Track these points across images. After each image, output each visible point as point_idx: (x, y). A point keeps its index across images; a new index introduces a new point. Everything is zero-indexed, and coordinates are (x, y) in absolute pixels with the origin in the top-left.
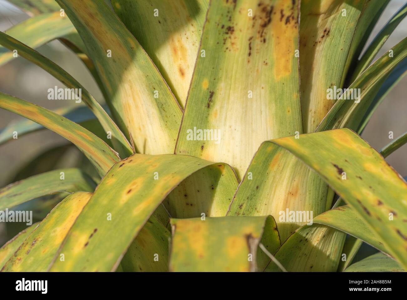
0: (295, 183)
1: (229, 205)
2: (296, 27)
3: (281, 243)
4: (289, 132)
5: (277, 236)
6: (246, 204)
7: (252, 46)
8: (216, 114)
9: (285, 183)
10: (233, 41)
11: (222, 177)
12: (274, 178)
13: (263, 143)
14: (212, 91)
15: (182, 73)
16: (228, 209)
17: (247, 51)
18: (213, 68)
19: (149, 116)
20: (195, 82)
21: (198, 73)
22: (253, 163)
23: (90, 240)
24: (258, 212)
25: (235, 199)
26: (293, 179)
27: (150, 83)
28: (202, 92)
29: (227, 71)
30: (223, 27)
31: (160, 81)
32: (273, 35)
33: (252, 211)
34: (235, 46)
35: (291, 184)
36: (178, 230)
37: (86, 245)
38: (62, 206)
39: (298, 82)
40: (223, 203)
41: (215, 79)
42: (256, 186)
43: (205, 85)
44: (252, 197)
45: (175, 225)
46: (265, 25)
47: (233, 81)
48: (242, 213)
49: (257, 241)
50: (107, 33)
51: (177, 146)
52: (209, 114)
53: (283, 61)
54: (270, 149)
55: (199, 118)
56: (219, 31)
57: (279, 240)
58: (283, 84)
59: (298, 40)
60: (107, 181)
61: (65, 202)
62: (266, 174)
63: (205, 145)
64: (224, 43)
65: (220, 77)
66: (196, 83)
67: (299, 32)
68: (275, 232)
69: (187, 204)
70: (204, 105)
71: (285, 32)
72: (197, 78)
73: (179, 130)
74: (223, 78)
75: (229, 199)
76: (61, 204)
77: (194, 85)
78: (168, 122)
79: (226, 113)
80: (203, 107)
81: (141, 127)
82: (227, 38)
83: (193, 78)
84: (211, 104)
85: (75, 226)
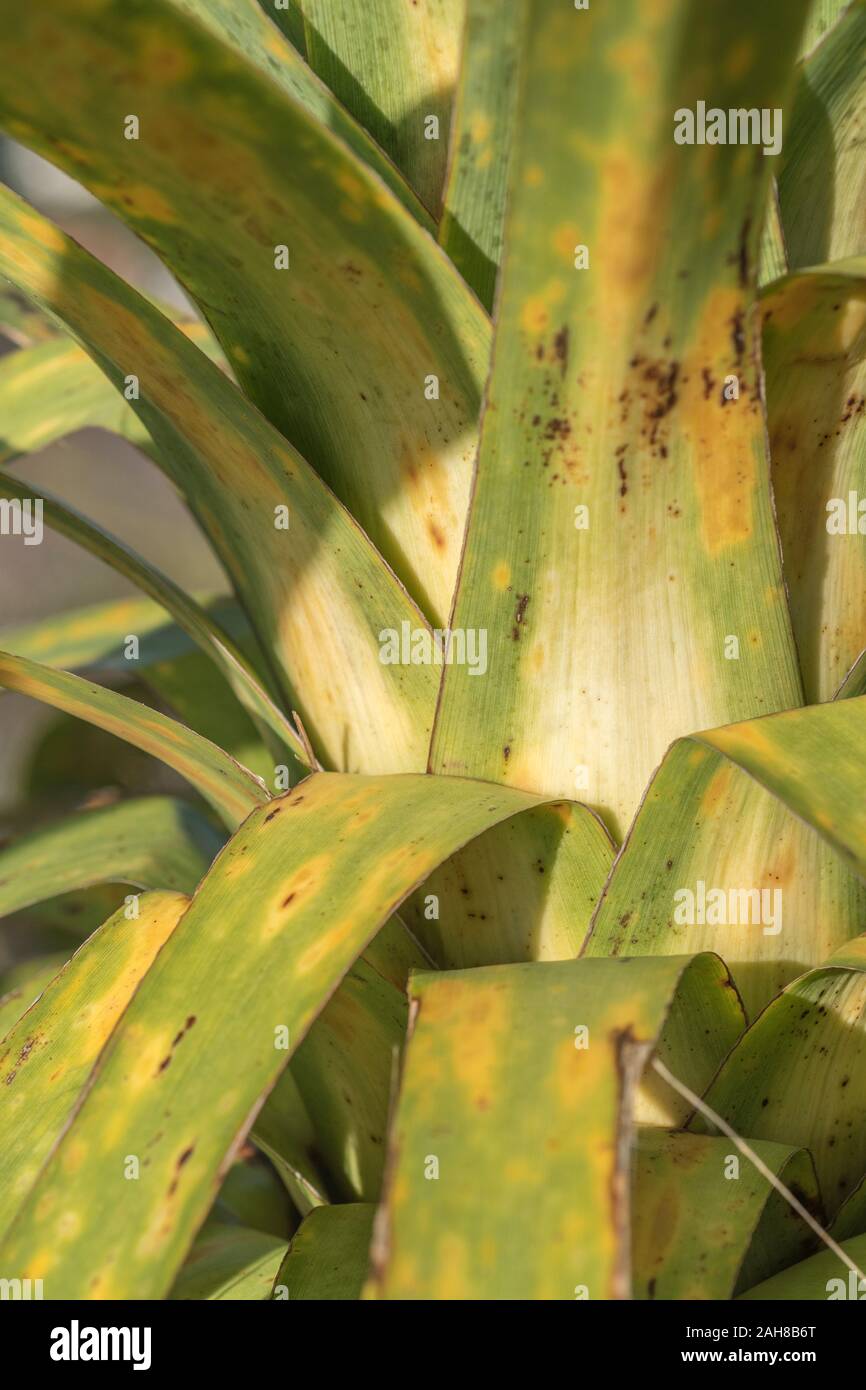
0: (782, 847)
1: (591, 916)
2: (755, 411)
3: (747, 1022)
4: (761, 696)
5: (734, 1004)
6: (641, 914)
7: (626, 467)
8: (540, 656)
9: (752, 847)
10: (571, 457)
11: (565, 835)
12: (719, 835)
13: (674, 743)
14: (522, 593)
15: (439, 540)
16: (587, 928)
17: (617, 482)
18: (521, 532)
19: (352, 664)
20: (472, 572)
21: (476, 548)
22: (652, 798)
23: (176, 1052)
24: (676, 933)
25: (606, 899)
26: (776, 835)
27: (347, 570)
28: (495, 597)
29: (561, 538)
30: (537, 421)
31: (374, 567)
32: (687, 436)
33: (659, 932)
34: (577, 470)
35: (770, 849)
36: (425, 1018)
37: (164, 1065)
38: (106, 936)
39: (775, 556)
40: (575, 910)
41: (527, 562)
42: (665, 861)
43: (501, 577)
44: (655, 892)
45: (418, 999)
46: (659, 413)
47: (581, 563)
48: (629, 938)
49: (643, 1053)
50: (215, 430)
51: (435, 750)
52: (519, 659)
53: (725, 503)
54: (696, 758)
55: (491, 672)
56: (527, 432)
57: (742, 1014)
58: (732, 565)
59: (765, 443)
60: (229, 868)
61: (114, 924)
62: (694, 825)
63: (513, 746)
64: (546, 464)
65: (542, 554)
66: (475, 575)
67: (768, 423)
68: (727, 992)
69: (470, 915)
70: (502, 635)
71: (723, 426)
72: (474, 562)
73: (435, 705)
74: (553, 557)
75: (592, 900)
76: (104, 932)
77: (469, 580)
78: (405, 679)
79: (570, 654)
80: (501, 641)
81: (333, 691)
82: (551, 450)
83: (465, 561)
84: (524, 629)
85: (134, 1008)
